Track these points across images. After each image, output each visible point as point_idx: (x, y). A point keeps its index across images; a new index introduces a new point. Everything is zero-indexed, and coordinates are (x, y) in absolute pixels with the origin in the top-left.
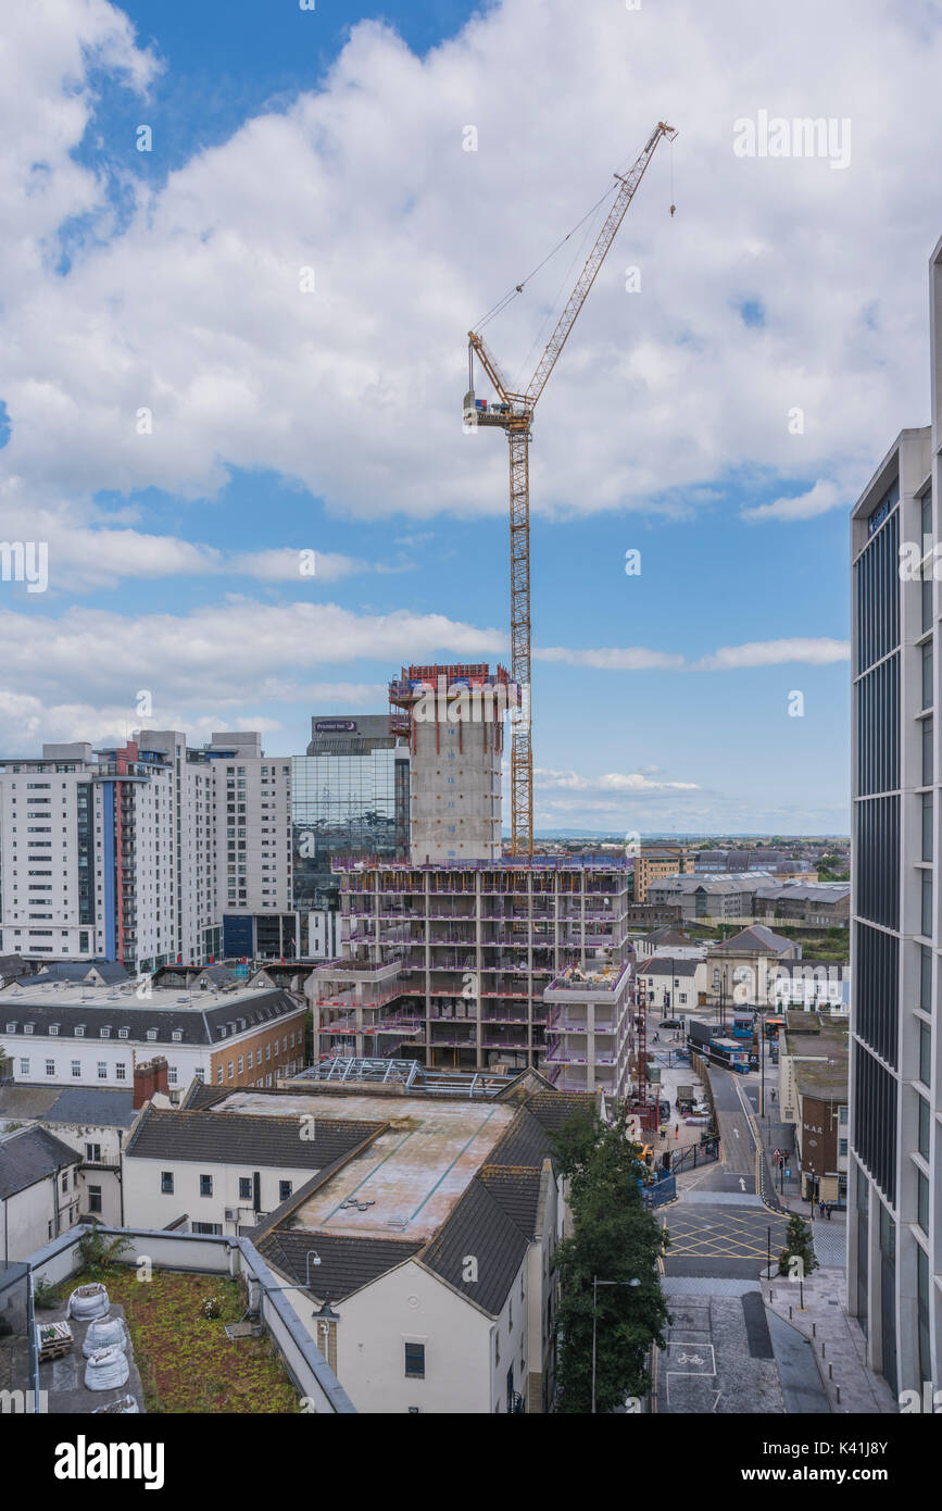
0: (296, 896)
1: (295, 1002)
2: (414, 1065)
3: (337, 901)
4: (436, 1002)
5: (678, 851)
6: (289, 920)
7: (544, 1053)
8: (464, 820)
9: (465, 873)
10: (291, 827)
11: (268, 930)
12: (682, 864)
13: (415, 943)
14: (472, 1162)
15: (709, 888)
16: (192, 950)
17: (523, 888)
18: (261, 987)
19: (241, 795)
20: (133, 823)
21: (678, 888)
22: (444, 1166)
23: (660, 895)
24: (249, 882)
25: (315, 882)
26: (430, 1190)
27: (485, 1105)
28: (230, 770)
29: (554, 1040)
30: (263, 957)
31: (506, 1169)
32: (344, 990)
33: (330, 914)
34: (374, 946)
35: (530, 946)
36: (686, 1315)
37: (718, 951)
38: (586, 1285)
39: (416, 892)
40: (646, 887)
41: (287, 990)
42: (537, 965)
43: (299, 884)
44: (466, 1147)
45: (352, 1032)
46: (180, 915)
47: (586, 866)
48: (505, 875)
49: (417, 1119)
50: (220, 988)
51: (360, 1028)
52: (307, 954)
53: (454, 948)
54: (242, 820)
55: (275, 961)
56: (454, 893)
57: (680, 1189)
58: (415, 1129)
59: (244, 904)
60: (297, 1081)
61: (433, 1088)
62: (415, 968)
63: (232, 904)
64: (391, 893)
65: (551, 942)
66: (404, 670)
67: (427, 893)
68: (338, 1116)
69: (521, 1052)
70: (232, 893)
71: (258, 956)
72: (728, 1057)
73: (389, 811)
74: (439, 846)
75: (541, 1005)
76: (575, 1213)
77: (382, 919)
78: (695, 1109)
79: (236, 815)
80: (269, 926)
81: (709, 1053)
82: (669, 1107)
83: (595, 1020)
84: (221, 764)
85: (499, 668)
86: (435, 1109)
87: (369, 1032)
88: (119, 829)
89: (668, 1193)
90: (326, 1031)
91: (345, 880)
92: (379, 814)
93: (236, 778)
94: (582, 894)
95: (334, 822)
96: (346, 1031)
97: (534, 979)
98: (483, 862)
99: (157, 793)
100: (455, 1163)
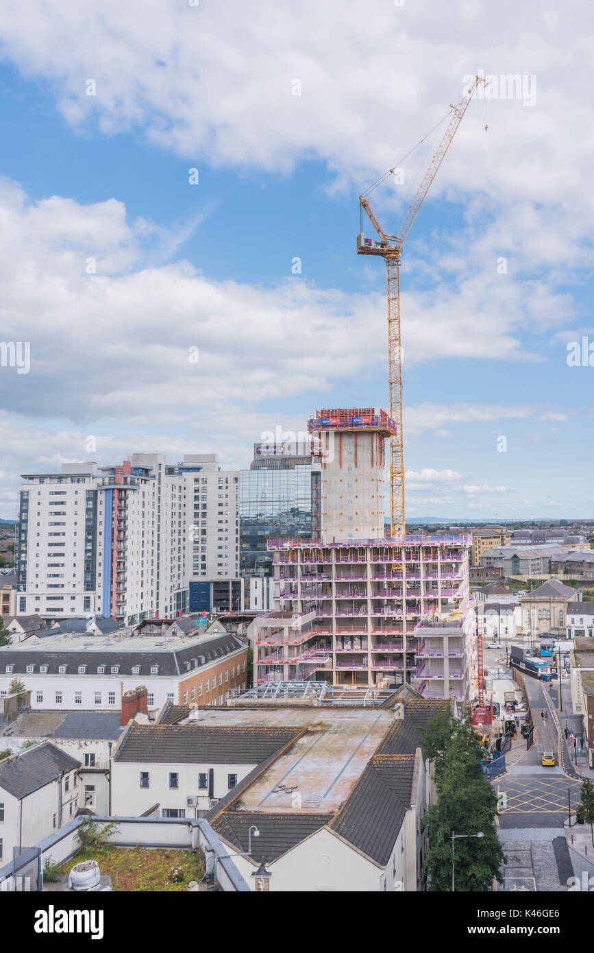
0: (242, 567)
1: (240, 642)
2: (324, 684)
3: (271, 570)
4: (340, 639)
5: (499, 531)
6: (236, 584)
7: (415, 672)
8: (359, 513)
9: (360, 548)
10: (238, 519)
11: (221, 591)
12: (502, 540)
13: (325, 598)
14: (367, 753)
15: (521, 556)
16: (166, 607)
17: (400, 559)
18: (217, 631)
19: (203, 497)
20: (126, 518)
21: (501, 556)
22: (346, 757)
23: (489, 561)
24: (207, 558)
25: (255, 557)
26: (337, 775)
27: (375, 711)
28: (196, 480)
29: (421, 663)
30: (217, 611)
31: (390, 757)
32: (276, 633)
33: (265, 579)
34: (297, 601)
35: (404, 597)
36: (515, 857)
37: (528, 598)
38: (447, 838)
39: (326, 563)
40: (480, 556)
41: (234, 634)
42: (409, 611)
43: (244, 559)
44: (362, 743)
45: (280, 662)
46: (158, 583)
47: (441, 542)
48: (386, 549)
49: (327, 723)
50: (187, 634)
51: (286, 659)
52: (249, 608)
53: (352, 600)
54: (204, 515)
55: (226, 614)
56: (352, 562)
57: (509, 765)
58: (326, 731)
59: (204, 574)
60: (242, 700)
61: (338, 701)
62: (325, 616)
63: (196, 574)
64: (308, 563)
65: (418, 594)
66: (317, 412)
67: (334, 562)
68: (271, 724)
69: (398, 672)
70: (196, 566)
71: (214, 610)
72: (537, 670)
73: (306, 506)
74: (341, 530)
75: (412, 639)
76: (438, 787)
77: (302, 581)
78: (516, 707)
79: (200, 511)
80: (222, 589)
81: (524, 668)
82: (499, 707)
83: (449, 648)
84: (190, 476)
85: (381, 411)
86: (339, 716)
87: (293, 662)
88: (115, 523)
89: (500, 768)
90: (262, 663)
91: (277, 556)
92: (300, 510)
93: (200, 485)
94: (439, 561)
95: (268, 515)
96: (277, 662)
97: (407, 621)
98: (371, 541)
99: (144, 497)
100: (354, 754)
